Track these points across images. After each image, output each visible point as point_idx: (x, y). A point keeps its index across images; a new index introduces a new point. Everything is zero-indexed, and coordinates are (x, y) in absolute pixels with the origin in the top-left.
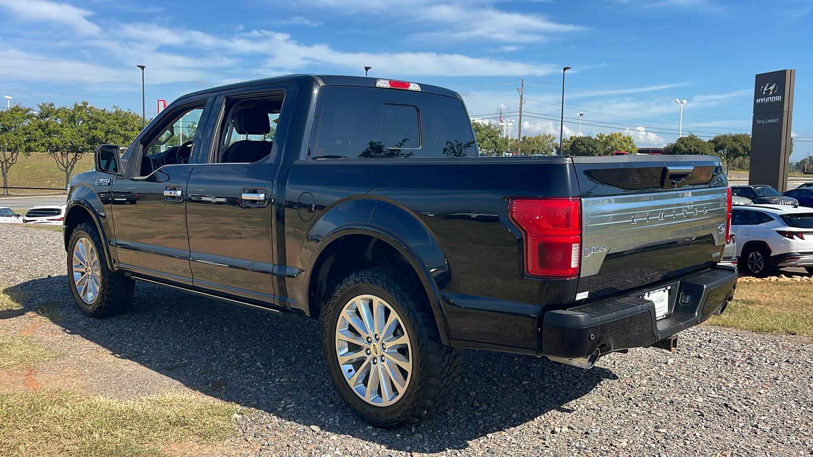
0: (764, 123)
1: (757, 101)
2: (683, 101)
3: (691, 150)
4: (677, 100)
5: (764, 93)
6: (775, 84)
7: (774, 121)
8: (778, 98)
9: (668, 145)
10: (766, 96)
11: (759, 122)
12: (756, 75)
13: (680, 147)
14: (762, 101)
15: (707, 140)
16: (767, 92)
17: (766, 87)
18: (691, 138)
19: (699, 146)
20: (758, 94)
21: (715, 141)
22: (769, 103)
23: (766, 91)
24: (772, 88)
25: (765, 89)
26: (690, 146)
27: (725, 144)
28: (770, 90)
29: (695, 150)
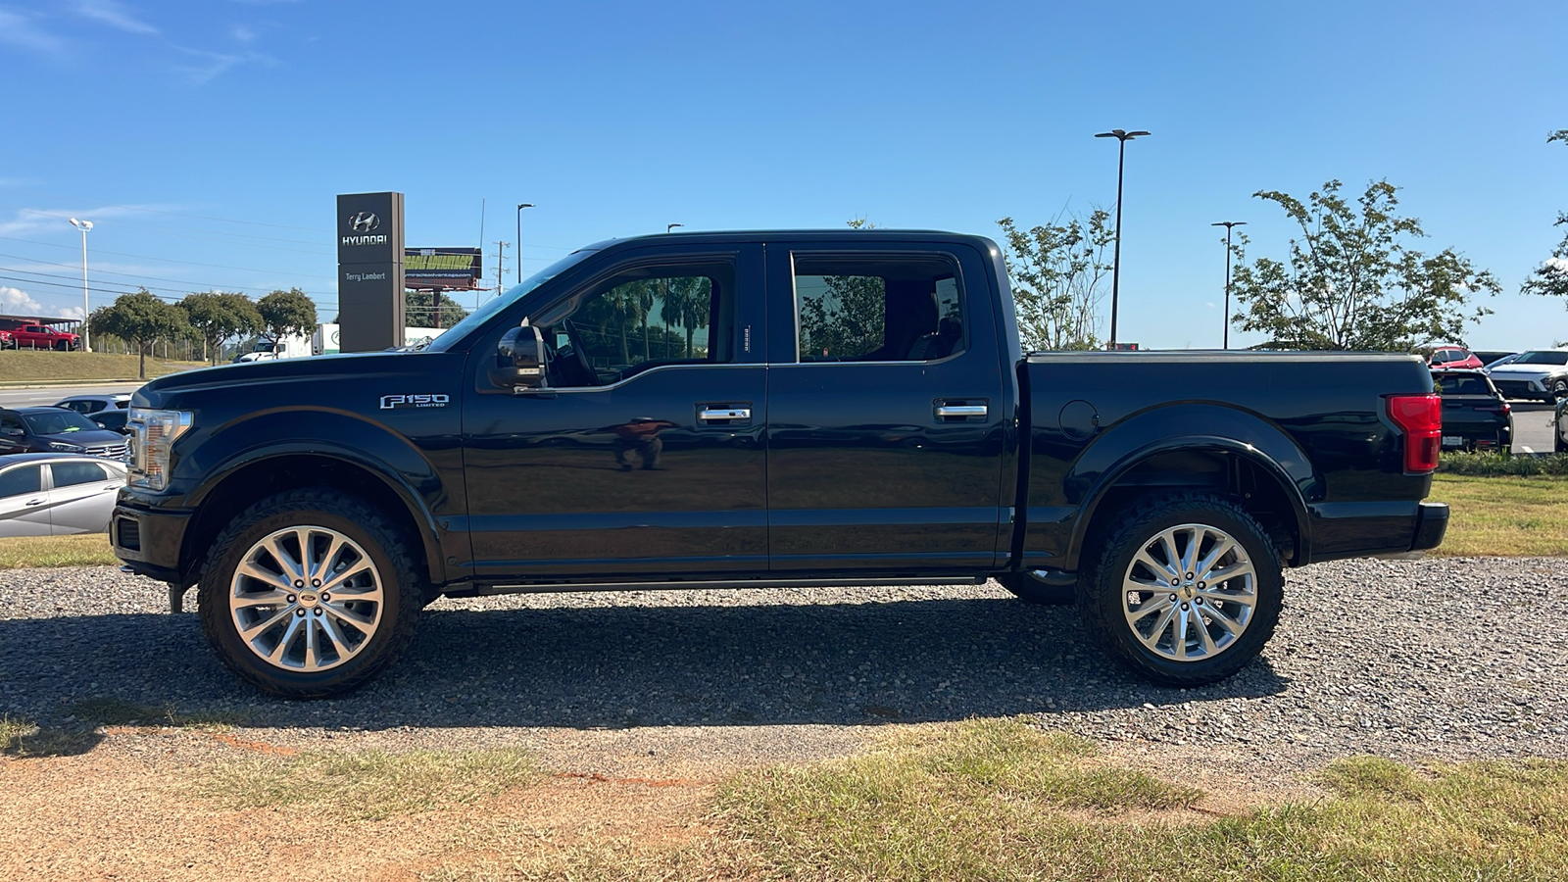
0: (359, 280)
1: (344, 241)
2: (85, 222)
3: (148, 321)
4: (73, 220)
5: (355, 228)
6: (373, 215)
7: (378, 277)
8: (381, 239)
9: (99, 311)
10: (360, 234)
11: (350, 277)
12: (338, 196)
13: (127, 316)
14: (352, 241)
15: (173, 302)
16: (362, 226)
17: (359, 219)
18: (144, 298)
19: (164, 315)
20: (344, 229)
21: (188, 305)
22: (366, 245)
23: (358, 226)
24: (369, 221)
25: (357, 222)
26: (147, 314)
27: (210, 312)
28: (365, 224)
29: (156, 321)
